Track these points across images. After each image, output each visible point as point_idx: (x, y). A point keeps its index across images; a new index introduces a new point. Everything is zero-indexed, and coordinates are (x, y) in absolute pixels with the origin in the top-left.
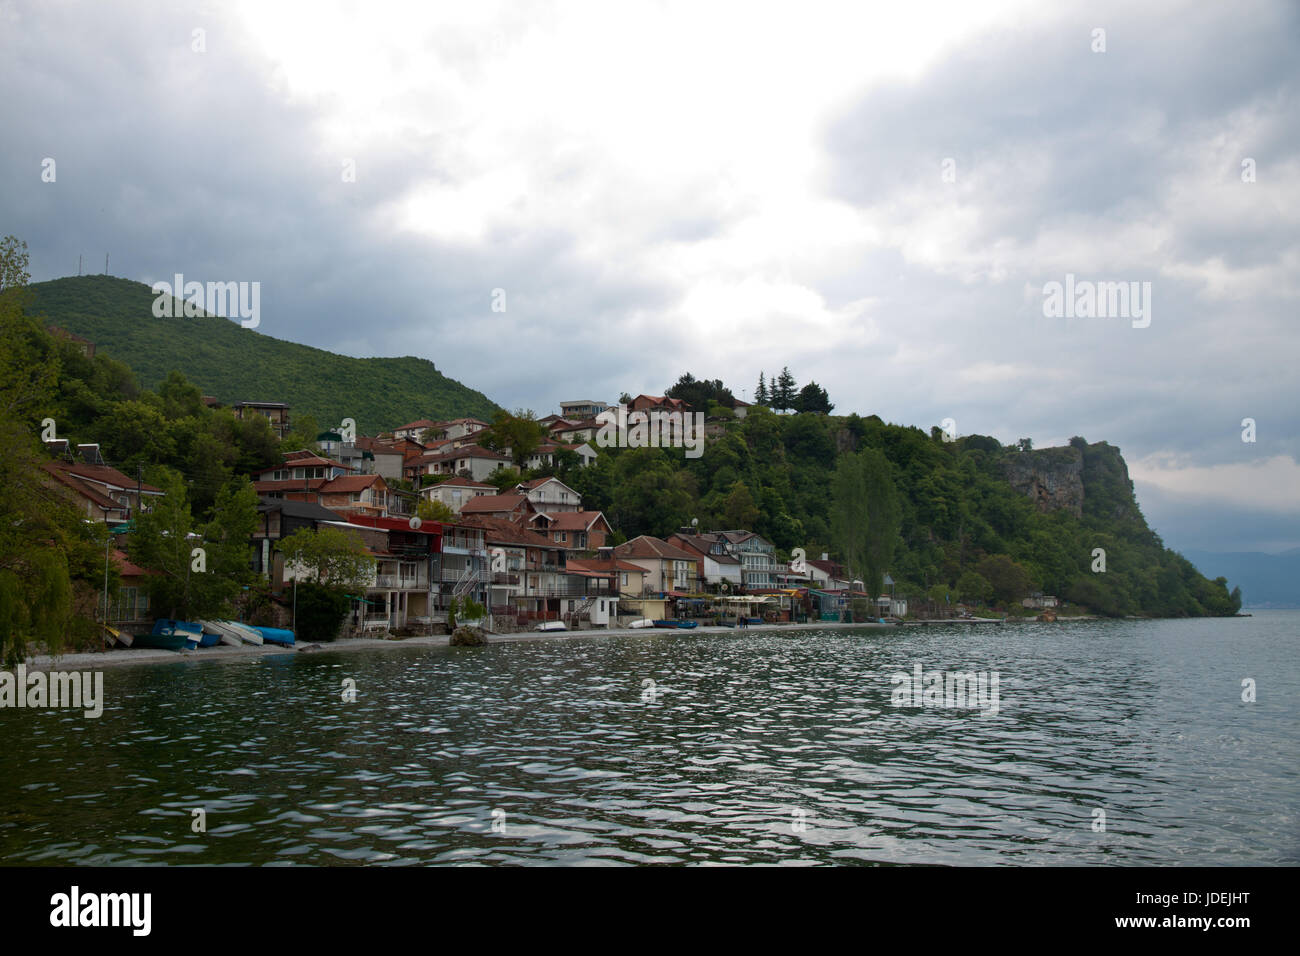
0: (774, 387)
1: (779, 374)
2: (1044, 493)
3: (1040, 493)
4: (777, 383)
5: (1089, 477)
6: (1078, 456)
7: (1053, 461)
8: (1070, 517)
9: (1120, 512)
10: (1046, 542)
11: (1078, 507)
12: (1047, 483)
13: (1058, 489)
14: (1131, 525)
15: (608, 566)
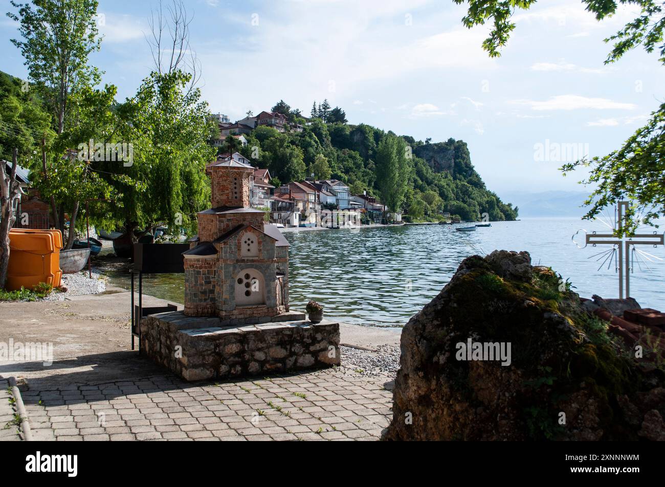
0: (320, 109)
1: (322, 103)
2: (436, 164)
3: (435, 164)
4: (321, 108)
5: (456, 157)
6: (452, 148)
7: (441, 149)
8: (449, 176)
9: (470, 173)
10: (443, 187)
11: (452, 171)
12: (438, 160)
13: (443, 162)
14: (474, 179)
15: (287, 196)
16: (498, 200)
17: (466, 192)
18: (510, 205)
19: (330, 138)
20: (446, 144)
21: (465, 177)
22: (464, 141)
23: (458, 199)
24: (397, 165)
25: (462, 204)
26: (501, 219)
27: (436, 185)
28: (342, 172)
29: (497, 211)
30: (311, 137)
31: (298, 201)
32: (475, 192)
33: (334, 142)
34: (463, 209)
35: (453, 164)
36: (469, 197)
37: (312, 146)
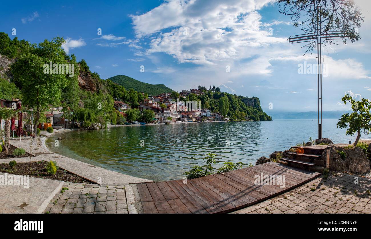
0: (212, 88)
1: (213, 86)
5: (255, 102)
6: (254, 99)
7: (250, 99)
8: (252, 107)
9: (258, 107)
10: (248, 110)
11: (253, 106)
12: (249, 103)
13: (251, 103)
14: (259, 109)
15: (187, 114)
16: (266, 115)
17: (256, 112)
18: (270, 116)
19: (213, 96)
20: (252, 98)
21: (257, 108)
22: (258, 98)
23: (253, 114)
24: (225, 105)
25: (254, 116)
26: (266, 120)
27: (246, 110)
28: (215, 106)
29: (265, 118)
30: (206, 96)
31: (190, 115)
32: (259, 112)
33: (214, 98)
34: (254, 117)
35: (254, 104)
36: (257, 114)
37: (206, 99)
